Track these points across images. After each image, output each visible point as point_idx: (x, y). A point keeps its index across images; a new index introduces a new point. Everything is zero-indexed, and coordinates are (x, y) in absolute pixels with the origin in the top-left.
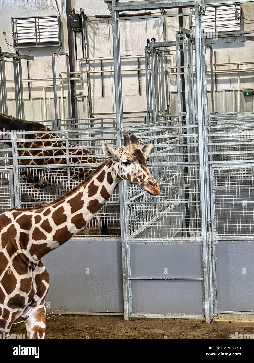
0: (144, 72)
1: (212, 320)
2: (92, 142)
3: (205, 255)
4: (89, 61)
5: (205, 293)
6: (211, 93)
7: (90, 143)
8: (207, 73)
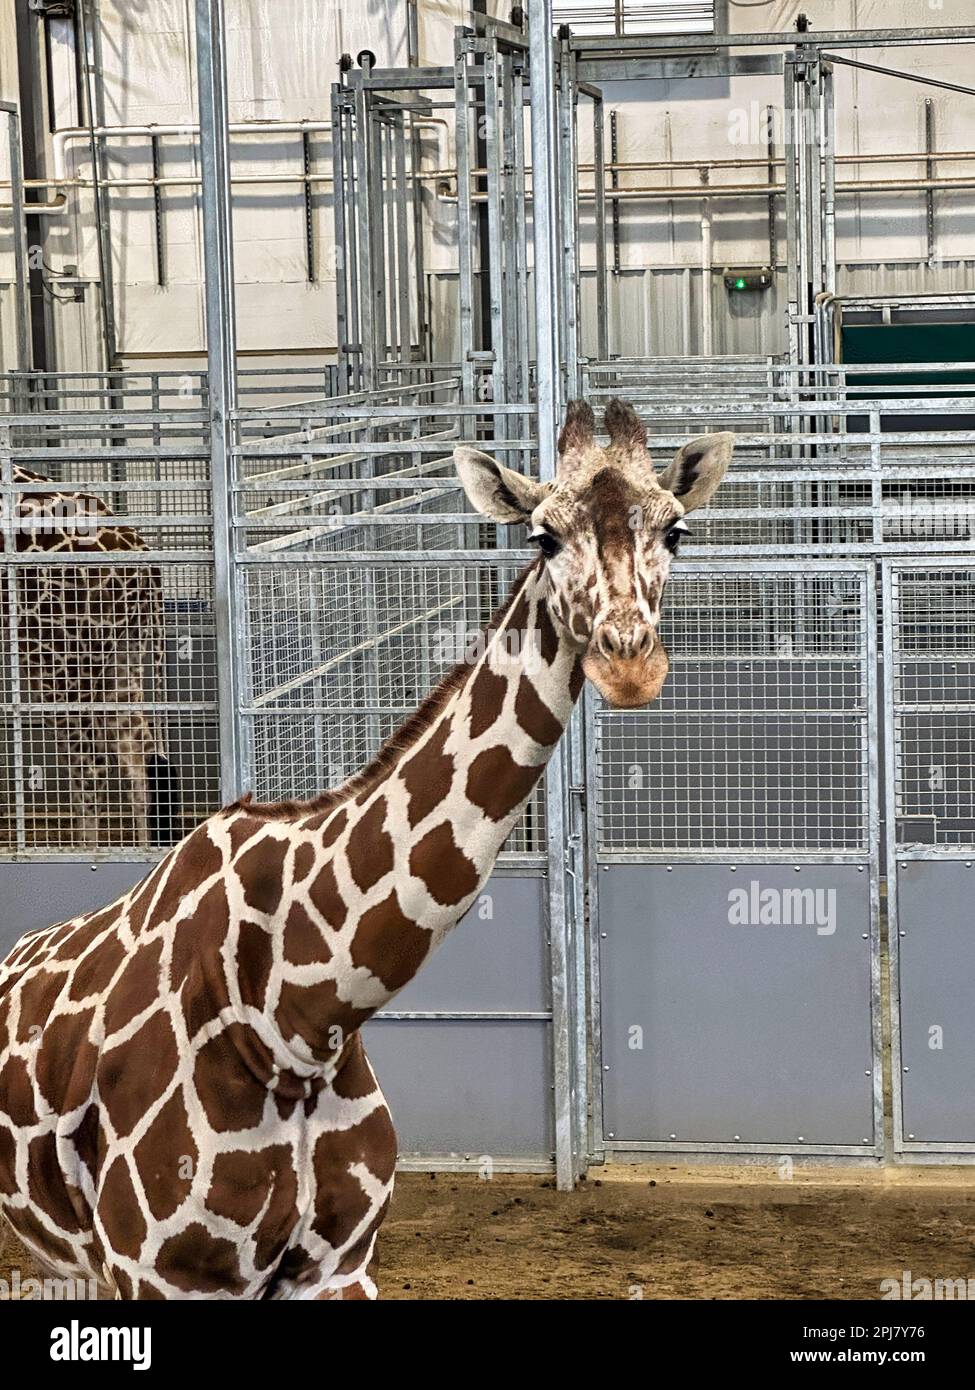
0: (328, 189)
1: (583, 1177)
2: (116, 465)
3: (558, 920)
4: (102, 138)
5: (557, 1069)
6: (594, 280)
7: (106, 472)
8: (580, 198)
